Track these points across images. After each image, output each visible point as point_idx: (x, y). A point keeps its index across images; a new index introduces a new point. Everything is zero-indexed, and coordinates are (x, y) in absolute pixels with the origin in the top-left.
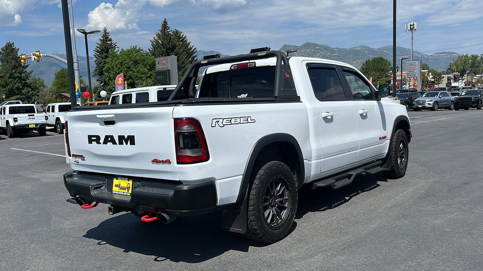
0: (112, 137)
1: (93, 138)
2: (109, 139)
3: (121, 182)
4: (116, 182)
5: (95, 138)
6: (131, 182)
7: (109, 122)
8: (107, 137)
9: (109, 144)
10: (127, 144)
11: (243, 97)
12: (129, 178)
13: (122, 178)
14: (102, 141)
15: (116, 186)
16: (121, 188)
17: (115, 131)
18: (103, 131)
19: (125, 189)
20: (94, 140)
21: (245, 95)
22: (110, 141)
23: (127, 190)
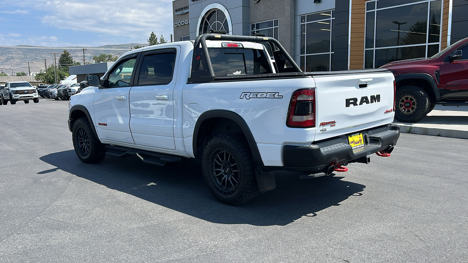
0: (366, 98)
1: (351, 101)
2: (364, 100)
3: (354, 138)
4: (351, 139)
5: (353, 101)
6: (361, 135)
7: (363, 86)
8: (363, 98)
9: (364, 104)
10: (375, 102)
11: (237, 74)
12: (359, 132)
13: (355, 134)
14: (358, 103)
15: (352, 142)
16: (356, 143)
17: (368, 92)
18: (359, 93)
19: (358, 142)
20: (352, 103)
21: (239, 72)
22: (364, 102)
23: (360, 142)
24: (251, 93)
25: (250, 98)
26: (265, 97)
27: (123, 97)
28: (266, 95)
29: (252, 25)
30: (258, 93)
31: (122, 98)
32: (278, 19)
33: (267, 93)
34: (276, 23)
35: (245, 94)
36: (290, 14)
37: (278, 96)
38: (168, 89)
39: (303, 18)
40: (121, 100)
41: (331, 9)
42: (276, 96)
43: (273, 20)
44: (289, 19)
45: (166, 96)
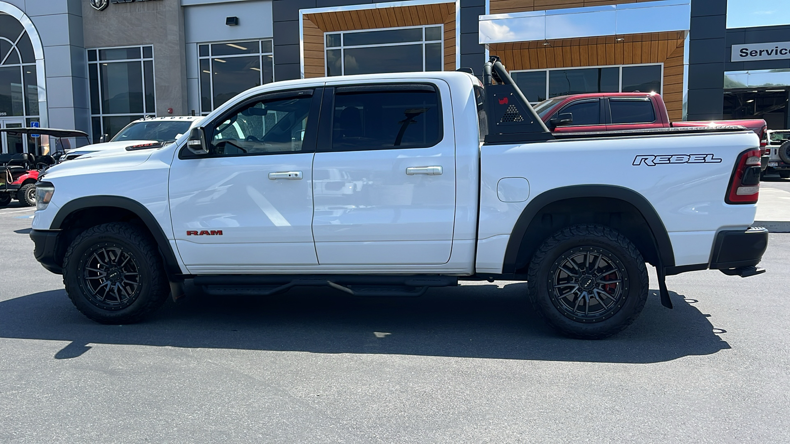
24: (656, 157)
25: (655, 164)
26: (687, 162)
27: (298, 173)
28: (689, 159)
29: (88, 51)
30: (672, 156)
31: (295, 176)
32: (152, 45)
33: (689, 156)
34: (148, 52)
35: (642, 158)
36: (178, 39)
37: (712, 159)
38: (439, 155)
39: (203, 50)
40: (289, 179)
41: (260, 39)
42: (708, 159)
43: (141, 46)
44: (177, 48)
45: (439, 168)
